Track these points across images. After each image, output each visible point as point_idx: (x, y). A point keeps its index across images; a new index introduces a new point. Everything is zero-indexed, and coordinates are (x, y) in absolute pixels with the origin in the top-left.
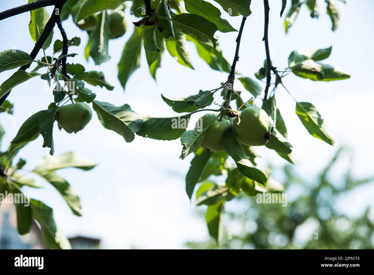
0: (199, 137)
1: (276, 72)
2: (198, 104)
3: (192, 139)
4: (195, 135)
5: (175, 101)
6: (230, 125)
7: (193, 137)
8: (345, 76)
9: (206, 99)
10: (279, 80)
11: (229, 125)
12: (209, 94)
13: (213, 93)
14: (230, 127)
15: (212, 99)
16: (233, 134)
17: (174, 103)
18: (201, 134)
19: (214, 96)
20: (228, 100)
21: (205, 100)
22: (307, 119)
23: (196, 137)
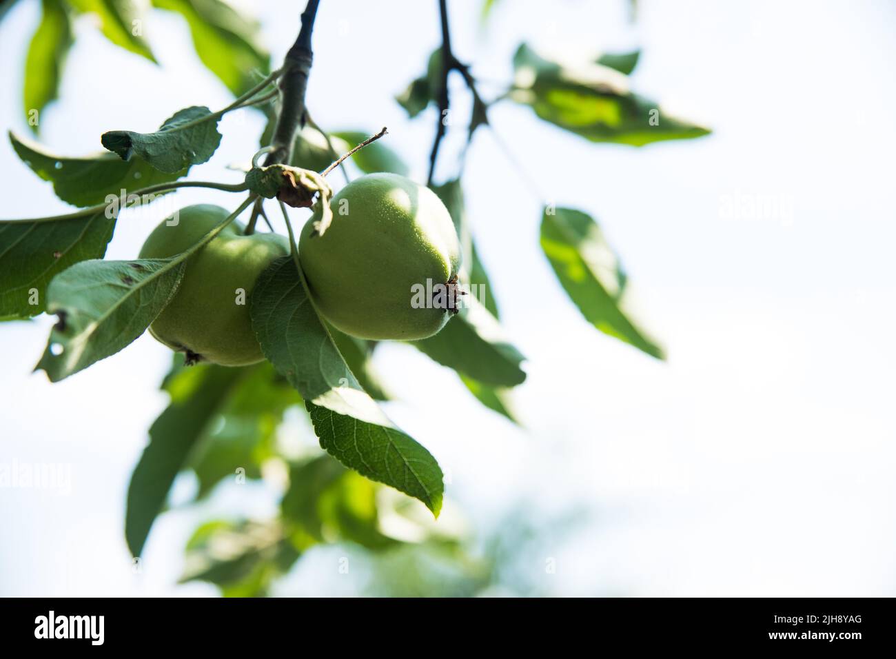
0: (144, 287)
1: (470, 81)
2: (150, 151)
3: (109, 294)
4: (128, 280)
5: (65, 162)
6: (289, 250)
7: (116, 287)
8: (695, 132)
9: (187, 135)
10: (480, 114)
11: (282, 249)
12: (201, 119)
13: (219, 116)
14: (286, 258)
15: (216, 139)
16: (300, 283)
17: (58, 166)
18: (158, 278)
19: (221, 127)
20: (281, 145)
21: (181, 138)
22: (576, 273)
23: (128, 289)
